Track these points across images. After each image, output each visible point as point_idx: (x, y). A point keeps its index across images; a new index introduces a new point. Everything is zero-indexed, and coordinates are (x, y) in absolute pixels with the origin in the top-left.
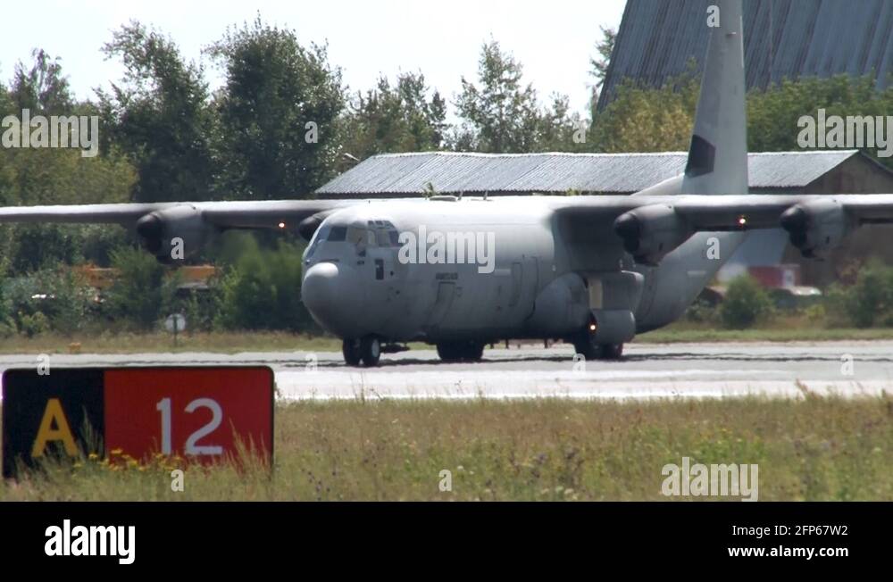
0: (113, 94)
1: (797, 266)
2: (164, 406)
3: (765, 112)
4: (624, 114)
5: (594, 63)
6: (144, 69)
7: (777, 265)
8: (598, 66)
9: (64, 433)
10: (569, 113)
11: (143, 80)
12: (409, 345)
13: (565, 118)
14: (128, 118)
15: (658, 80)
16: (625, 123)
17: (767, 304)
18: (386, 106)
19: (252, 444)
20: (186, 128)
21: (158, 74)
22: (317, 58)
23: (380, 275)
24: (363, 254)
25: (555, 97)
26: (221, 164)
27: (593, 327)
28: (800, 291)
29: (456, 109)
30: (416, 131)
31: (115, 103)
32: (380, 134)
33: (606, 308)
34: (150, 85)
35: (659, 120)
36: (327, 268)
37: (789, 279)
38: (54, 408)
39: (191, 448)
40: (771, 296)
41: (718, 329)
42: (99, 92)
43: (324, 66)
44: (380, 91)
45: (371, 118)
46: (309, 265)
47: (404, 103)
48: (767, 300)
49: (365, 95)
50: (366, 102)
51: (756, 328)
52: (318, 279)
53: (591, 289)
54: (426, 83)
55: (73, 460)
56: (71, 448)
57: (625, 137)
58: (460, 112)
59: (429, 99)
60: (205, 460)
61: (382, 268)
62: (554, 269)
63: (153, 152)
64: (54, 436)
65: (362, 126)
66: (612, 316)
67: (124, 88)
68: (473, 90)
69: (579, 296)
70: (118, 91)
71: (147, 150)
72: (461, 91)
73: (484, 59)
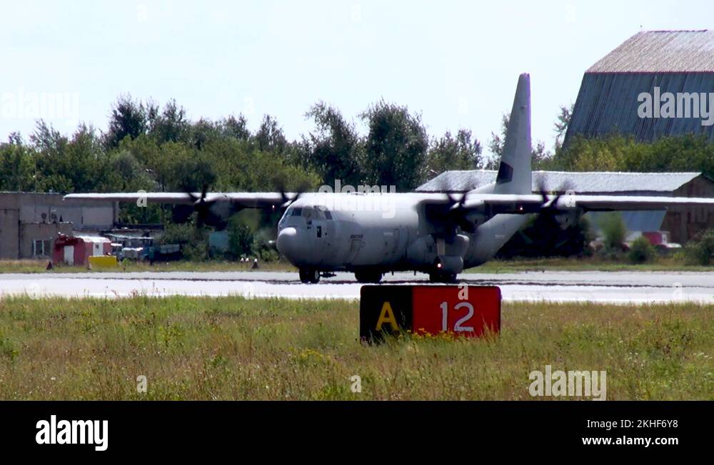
0: (310, 138)
1: (668, 232)
2: (444, 306)
3: (652, 152)
4: (576, 153)
5: (556, 124)
6: (325, 125)
7: (658, 231)
8: (558, 126)
9: (392, 319)
10: (545, 151)
11: (325, 131)
12: (335, 273)
13: (542, 154)
14: (318, 150)
15: (594, 133)
16: (577, 157)
17: (653, 252)
18: (450, 145)
19: (492, 326)
20: (347, 156)
21: (333, 128)
22: (417, 121)
23: (319, 235)
24: (310, 223)
25: (538, 143)
26: (365, 175)
27: (439, 265)
28: (670, 245)
29: (489, 148)
30: (465, 158)
31: (311, 142)
32: (447, 160)
33: (447, 255)
34: (328, 133)
35: (595, 155)
36: (291, 231)
37: (665, 239)
38: (387, 306)
39: (458, 328)
40: (655, 248)
41: (628, 264)
42: (303, 136)
43: (420, 125)
44: (446, 138)
45: (442, 152)
46: (281, 229)
47: (460, 144)
48: (653, 250)
49: (439, 141)
50: (440, 143)
51: (647, 264)
52: (286, 237)
53: (438, 244)
54: (472, 135)
55: (398, 333)
56: (395, 326)
57: (577, 164)
58: (491, 149)
59: (472, 142)
60: (467, 334)
61: (320, 230)
62: (418, 233)
63: (329, 168)
64: (387, 320)
65: (437, 156)
66: (450, 259)
67: (316, 135)
68: (498, 139)
69: (431, 248)
70: (312, 136)
71: (326, 167)
72: (492, 139)
73: (503, 122)
